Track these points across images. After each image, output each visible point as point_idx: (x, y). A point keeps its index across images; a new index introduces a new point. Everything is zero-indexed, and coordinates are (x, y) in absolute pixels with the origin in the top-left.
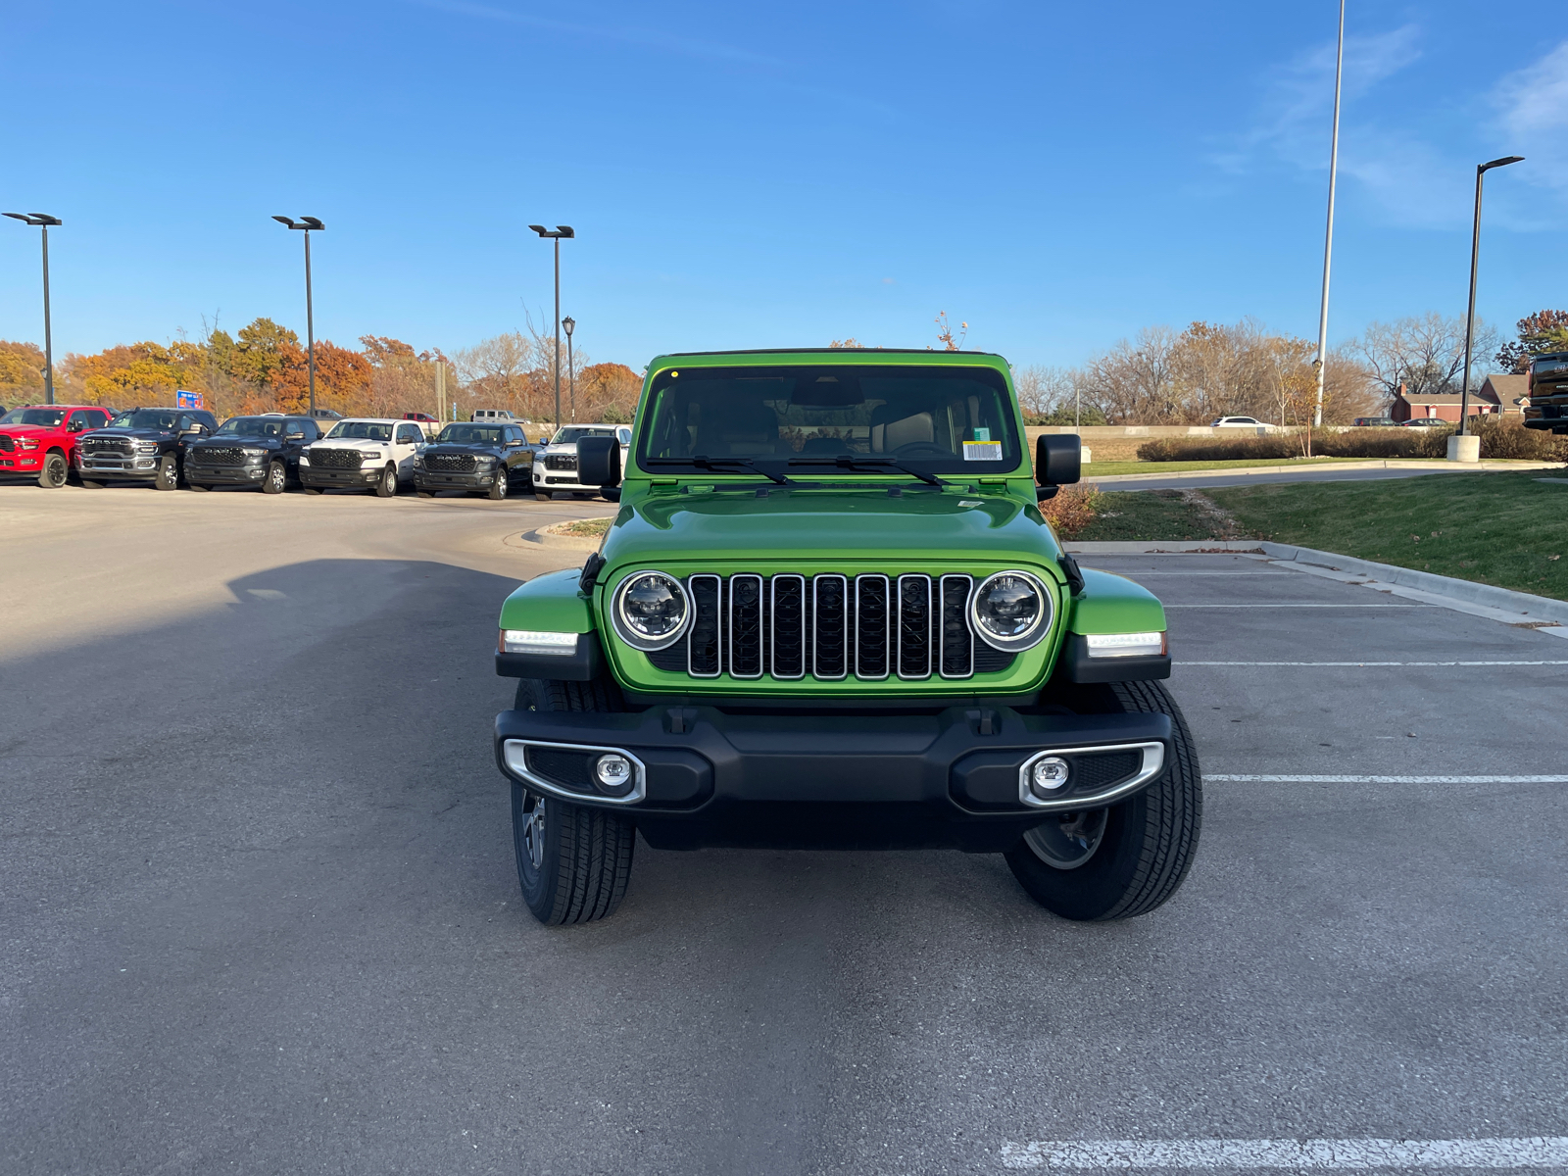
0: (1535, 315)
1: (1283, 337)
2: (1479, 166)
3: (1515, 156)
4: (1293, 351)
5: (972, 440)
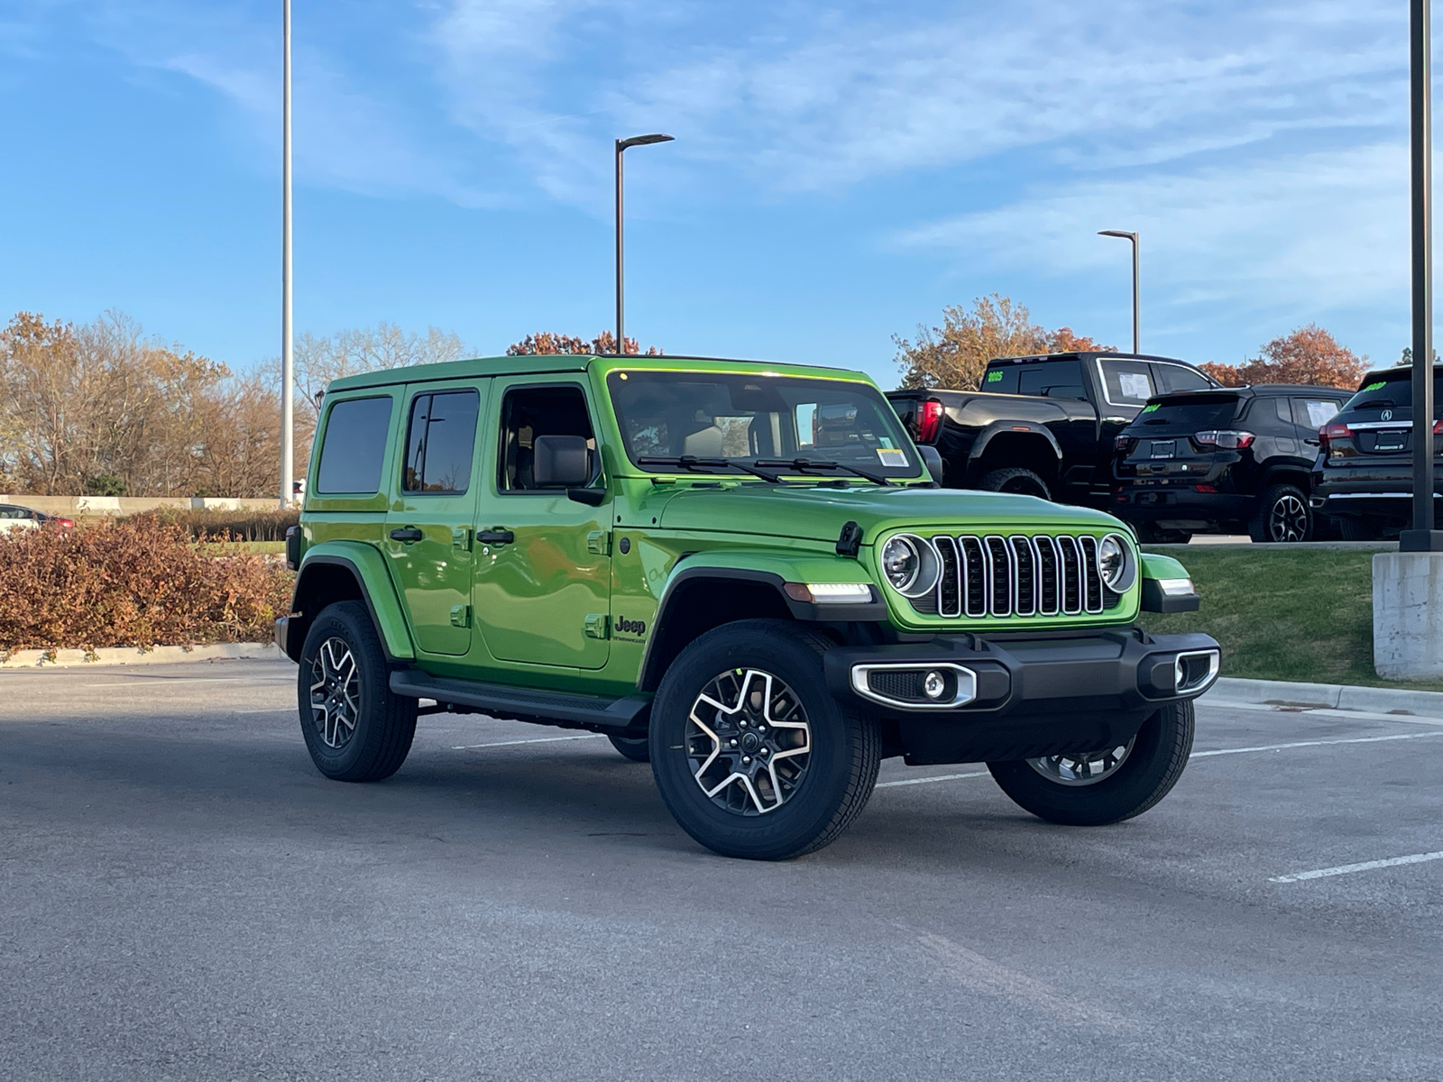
0: (530, 339)
1: (171, 351)
2: (617, 141)
3: (664, 134)
4: (186, 375)
5: (881, 447)
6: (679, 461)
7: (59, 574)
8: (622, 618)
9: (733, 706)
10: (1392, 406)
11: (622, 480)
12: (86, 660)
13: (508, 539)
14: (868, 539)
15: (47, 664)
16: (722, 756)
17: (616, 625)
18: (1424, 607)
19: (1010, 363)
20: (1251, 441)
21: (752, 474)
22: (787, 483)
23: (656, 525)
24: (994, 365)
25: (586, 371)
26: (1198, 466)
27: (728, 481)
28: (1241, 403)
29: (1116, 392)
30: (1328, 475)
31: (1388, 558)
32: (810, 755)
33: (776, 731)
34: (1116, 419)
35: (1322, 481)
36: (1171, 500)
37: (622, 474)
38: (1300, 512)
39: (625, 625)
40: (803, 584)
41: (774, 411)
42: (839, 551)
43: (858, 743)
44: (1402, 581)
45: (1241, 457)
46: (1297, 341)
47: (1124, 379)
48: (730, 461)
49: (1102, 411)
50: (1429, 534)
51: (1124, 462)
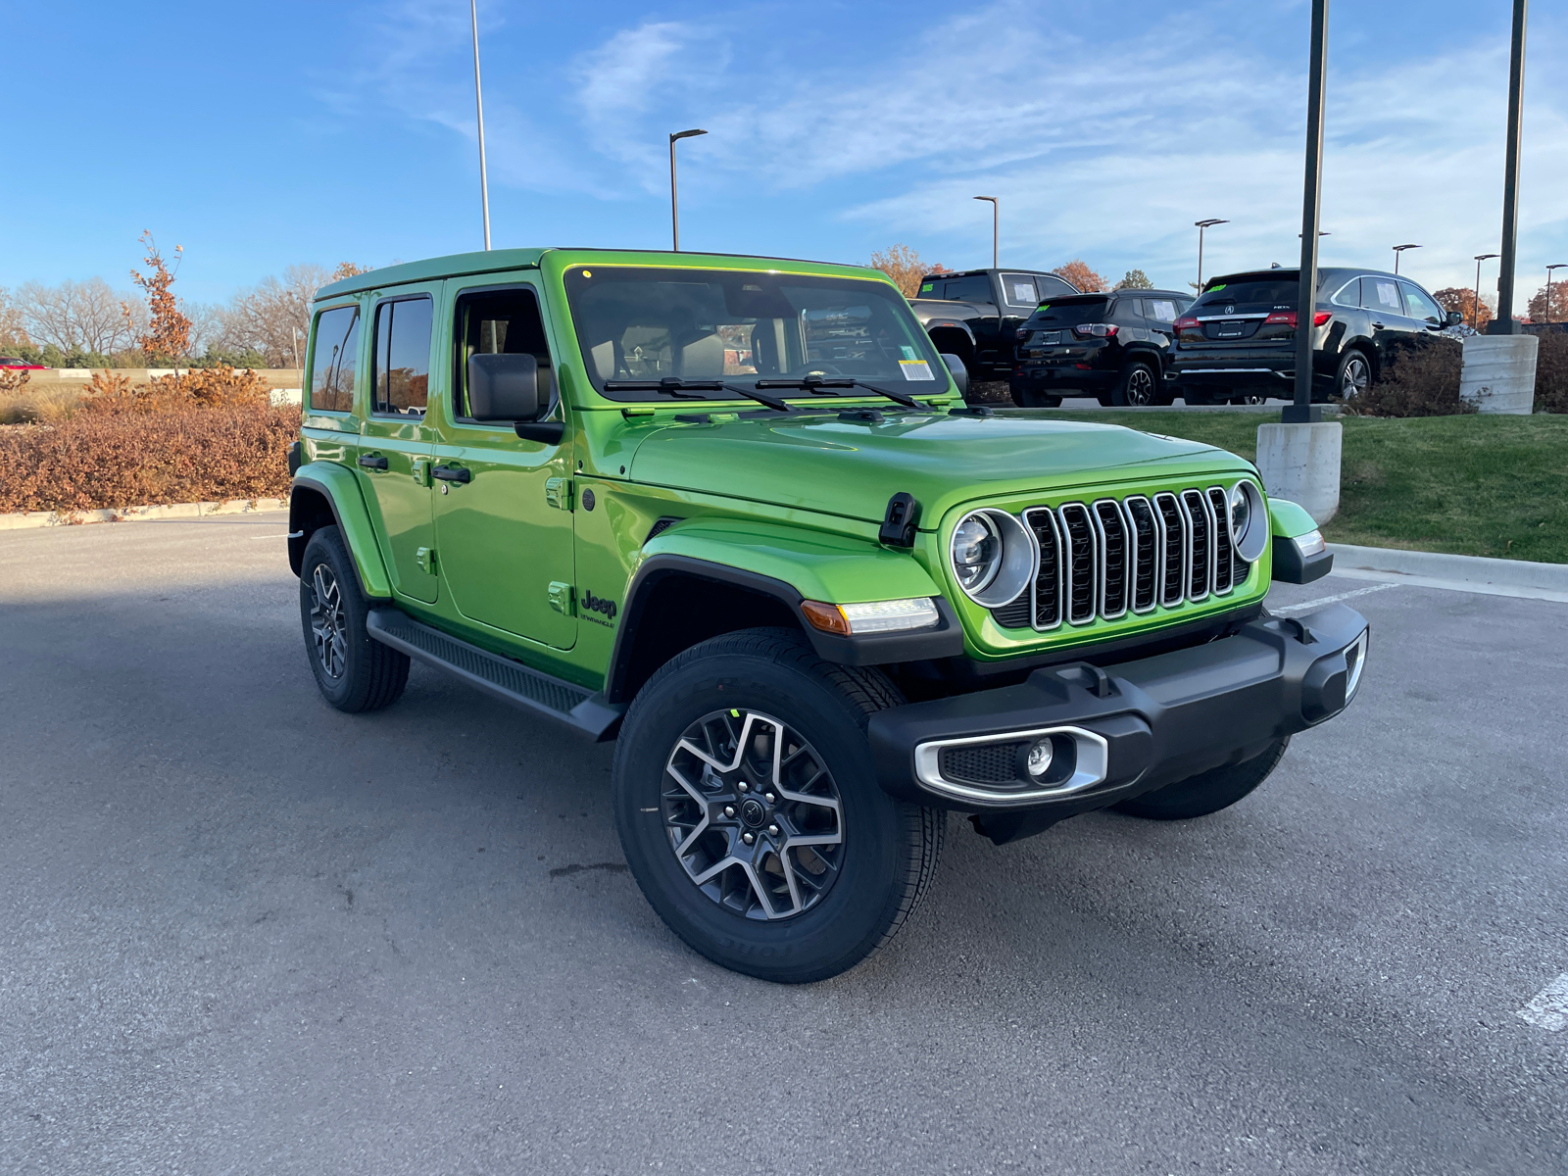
2: (671, 135)
5: (904, 359)
6: (659, 385)
7: (263, 443)
8: (588, 593)
9: (728, 761)
10: (1232, 302)
11: (582, 412)
12: (281, 506)
13: (463, 478)
14: (929, 521)
15: (250, 510)
16: (713, 828)
17: (583, 601)
18: (1304, 469)
19: (938, 278)
20: (1116, 330)
21: (752, 398)
22: (798, 410)
23: (626, 476)
24: (926, 280)
25: (539, 268)
26: (1079, 350)
27: (722, 410)
28: (1109, 304)
29: (1012, 299)
30: (1179, 356)
31: (1275, 428)
32: (842, 848)
33: (790, 805)
34: (1012, 316)
35: (1174, 361)
36: (1057, 375)
37: (582, 405)
38: (1147, 382)
39: (591, 602)
40: (834, 605)
41: (778, 317)
42: (883, 539)
43: (916, 838)
44: (1286, 448)
45: (1108, 343)
46: (1069, 268)
47: (1017, 288)
48: (726, 382)
49: (1003, 311)
50: (1308, 408)
51: (1023, 348)
